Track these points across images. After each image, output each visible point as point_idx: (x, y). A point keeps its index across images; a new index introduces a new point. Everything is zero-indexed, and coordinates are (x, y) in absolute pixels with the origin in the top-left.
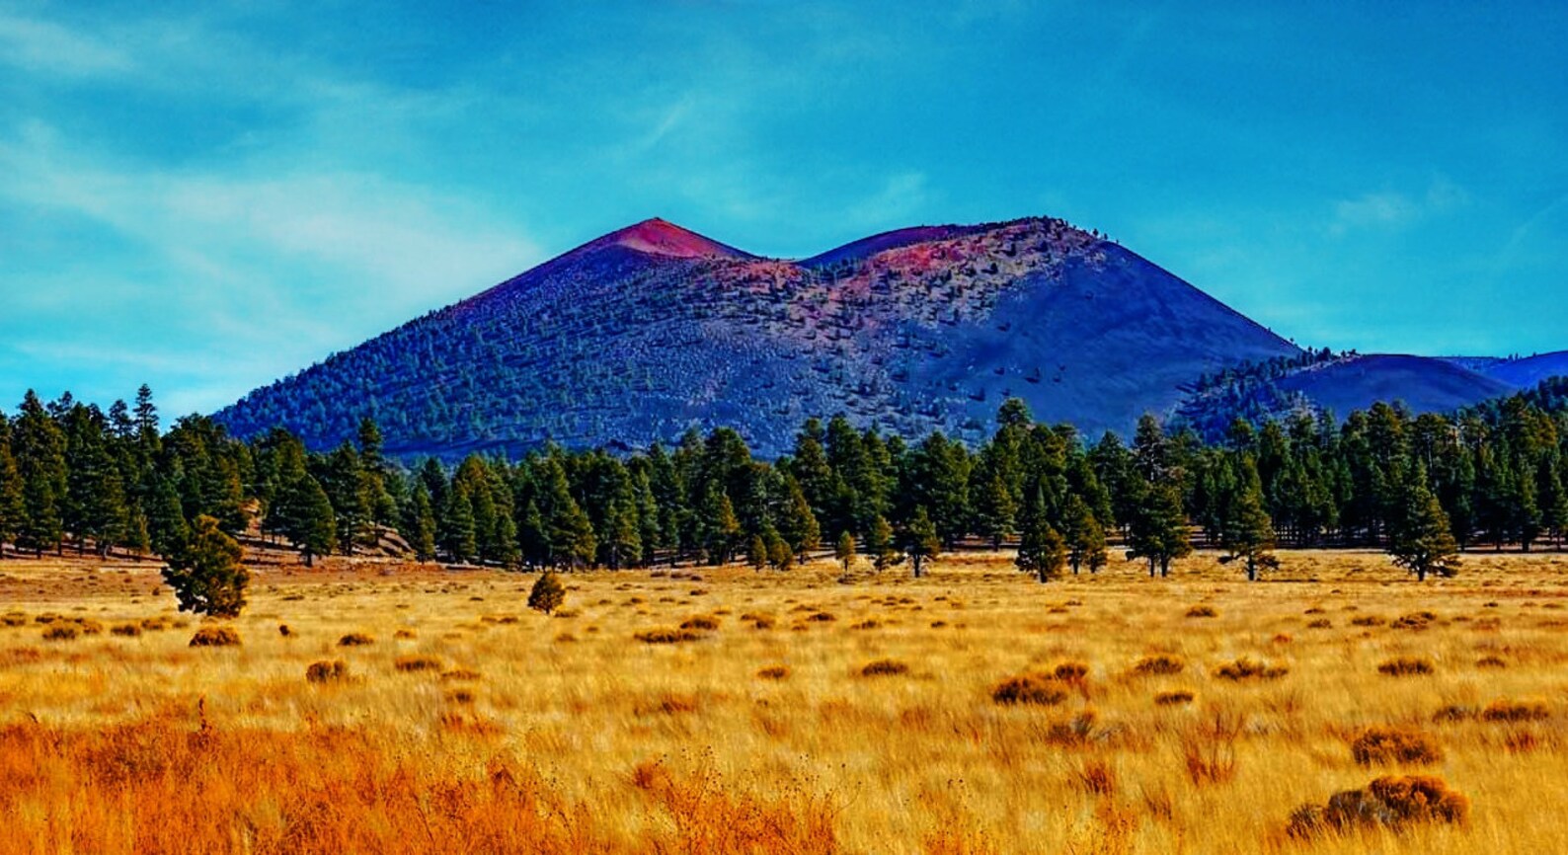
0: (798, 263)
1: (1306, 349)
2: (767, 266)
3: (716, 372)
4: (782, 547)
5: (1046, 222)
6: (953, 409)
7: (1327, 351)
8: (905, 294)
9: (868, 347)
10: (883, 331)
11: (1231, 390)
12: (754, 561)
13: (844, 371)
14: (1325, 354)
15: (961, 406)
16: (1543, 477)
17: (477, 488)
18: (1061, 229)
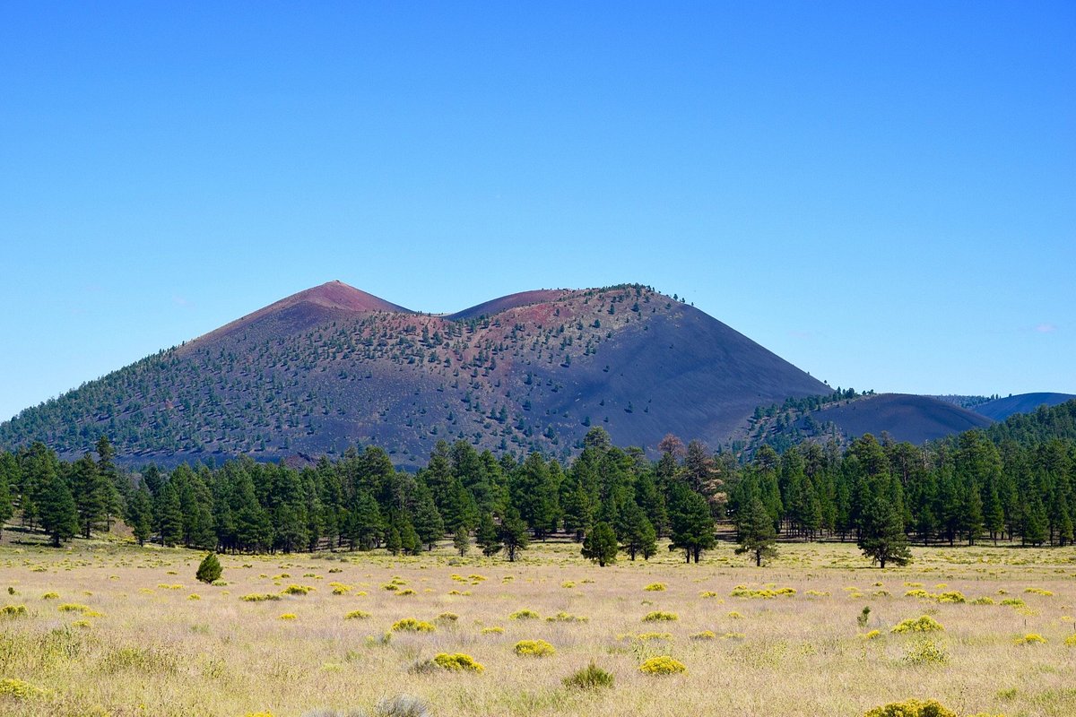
0: (445, 317)
1: (836, 389)
2: (421, 319)
3: (381, 401)
4: (414, 539)
5: (637, 288)
6: (565, 432)
7: (851, 391)
8: (529, 341)
9: (499, 383)
10: (510, 371)
11: (778, 421)
12: (393, 549)
13: (480, 401)
14: (850, 393)
15: (570, 429)
16: (986, 492)
17: (185, 491)
18: (649, 293)
